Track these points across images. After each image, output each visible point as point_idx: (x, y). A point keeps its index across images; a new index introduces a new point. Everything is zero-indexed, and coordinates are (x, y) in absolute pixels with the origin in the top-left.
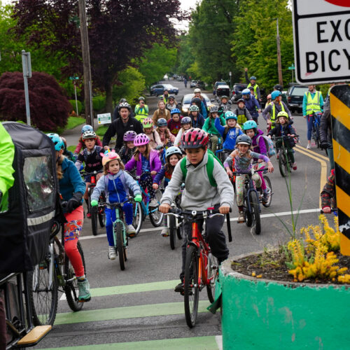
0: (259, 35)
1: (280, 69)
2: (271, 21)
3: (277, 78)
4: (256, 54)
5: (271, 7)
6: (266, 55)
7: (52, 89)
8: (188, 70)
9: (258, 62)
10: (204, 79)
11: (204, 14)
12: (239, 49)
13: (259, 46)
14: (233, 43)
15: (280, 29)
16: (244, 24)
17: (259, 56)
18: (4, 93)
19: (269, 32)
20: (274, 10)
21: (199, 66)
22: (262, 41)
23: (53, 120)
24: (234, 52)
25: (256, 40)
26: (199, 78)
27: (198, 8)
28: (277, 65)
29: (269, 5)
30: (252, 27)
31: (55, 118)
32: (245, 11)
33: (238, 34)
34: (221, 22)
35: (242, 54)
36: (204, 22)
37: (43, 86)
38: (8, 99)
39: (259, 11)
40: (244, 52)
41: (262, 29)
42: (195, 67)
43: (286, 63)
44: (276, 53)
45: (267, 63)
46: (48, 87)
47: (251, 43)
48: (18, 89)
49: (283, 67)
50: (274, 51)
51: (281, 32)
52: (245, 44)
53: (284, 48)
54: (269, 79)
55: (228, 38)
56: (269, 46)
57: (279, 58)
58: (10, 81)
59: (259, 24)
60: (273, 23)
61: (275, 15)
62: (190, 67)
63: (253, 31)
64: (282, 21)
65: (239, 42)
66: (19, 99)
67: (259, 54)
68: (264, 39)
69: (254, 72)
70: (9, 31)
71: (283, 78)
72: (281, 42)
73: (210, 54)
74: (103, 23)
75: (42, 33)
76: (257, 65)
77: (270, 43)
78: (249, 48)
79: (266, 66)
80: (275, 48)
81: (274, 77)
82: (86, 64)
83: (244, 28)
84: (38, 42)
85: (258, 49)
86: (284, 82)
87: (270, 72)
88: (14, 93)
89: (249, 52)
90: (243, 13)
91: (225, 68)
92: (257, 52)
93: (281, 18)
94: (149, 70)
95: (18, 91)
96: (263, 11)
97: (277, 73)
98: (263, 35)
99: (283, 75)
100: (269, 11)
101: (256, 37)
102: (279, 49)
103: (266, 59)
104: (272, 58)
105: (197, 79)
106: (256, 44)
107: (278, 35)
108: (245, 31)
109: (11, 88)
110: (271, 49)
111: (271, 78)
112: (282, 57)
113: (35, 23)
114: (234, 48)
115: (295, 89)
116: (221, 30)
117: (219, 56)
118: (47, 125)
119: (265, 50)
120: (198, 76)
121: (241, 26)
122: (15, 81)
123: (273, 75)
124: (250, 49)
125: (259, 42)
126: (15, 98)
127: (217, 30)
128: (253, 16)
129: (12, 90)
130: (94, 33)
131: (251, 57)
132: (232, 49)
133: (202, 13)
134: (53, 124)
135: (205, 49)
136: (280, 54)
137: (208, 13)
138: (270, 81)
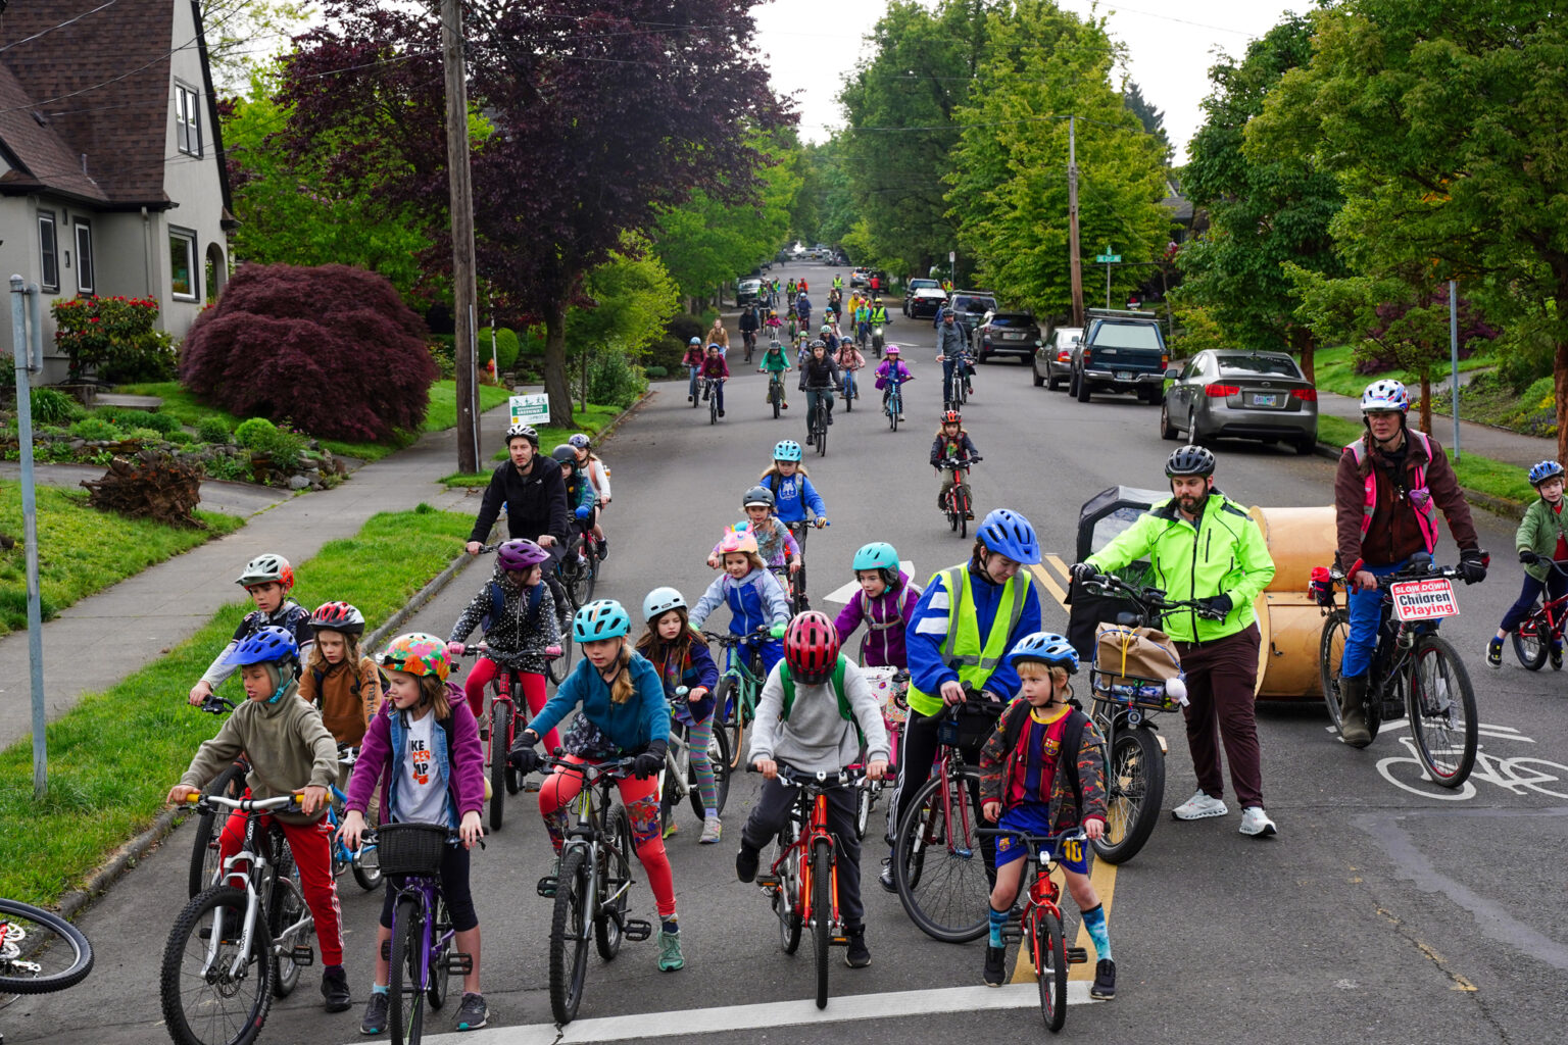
0: (1021, 162)
1: (1075, 257)
2: (1057, 121)
3: (1067, 284)
4: (1012, 215)
5: (1058, 82)
6: (1036, 218)
7: (379, 317)
8: (846, 238)
9: (1015, 237)
10: (887, 265)
11: (879, 95)
12: (967, 197)
13: (1018, 190)
14: (951, 178)
15: (1078, 145)
16: (982, 128)
17: (1016, 219)
18: (235, 327)
19: (1048, 153)
20: (1066, 93)
21: (872, 232)
22: (1027, 178)
23: (377, 411)
24: (950, 204)
25: (1012, 174)
26: (874, 261)
27: (862, 77)
28: (1067, 248)
29: (1052, 77)
30: (1002, 139)
31: (384, 405)
32: (986, 91)
33: (963, 154)
34: (924, 117)
35: (973, 211)
36: (876, 117)
37: (352, 308)
38: (245, 346)
39: (1023, 93)
40: (979, 205)
41: (1030, 142)
42: (861, 233)
43: (1093, 241)
44: (1066, 212)
45: (1039, 241)
46: (368, 312)
47: (1000, 180)
48: (277, 317)
49: (1084, 253)
50: (1060, 207)
51: (1082, 154)
52: (983, 183)
53: (1090, 201)
54: (1045, 285)
55: (942, 162)
56: (1047, 194)
57: (1074, 227)
58: (254, 292)
59: (1023, 128)
60: (1062, 126)
61: (1071, 103)
62: (850, 231)
63: (1005, 150)
64: (1085, 124)
65: (967, 177)
66: (279, 346)
67: (1017, 213)
68: (1033, 171)
69: (1003, 263)
70: (267, 141)
71: (1084, 283)
72: (1080, 184)
73: (894, 204)
74: (536, 127)
75: (363, 150)
76: (1014, 244)
77: (1049, 184)
78: (990, 196)
79: (1037, 250)
80: (1064, 198)
81: (1058, 280)
82: (461, 254)
83: (980, 138)
84: (356, 175)
85: (1015, 199)
86: (1086, 294)
87: (1047, 265)
88: (265, 328)
89: (992, 206)
90: (979, 96)
91: (942, 239)
92: (1014, 207)
93: (1081, 116)
94: (711, 250)
95: (277, 322)
96: (1036, 93)
97: (1068, 270)
98: (1032, 160)
99: (1084, 274)
100: (1052, 93)
101: (1011, 165)
102: (1074, 202)
103: (1038, 230)
104: (1055, 227)
105: (867, 263)
106: (1011, 185)
107: (1071, 163)
108: (983, 147)
109: (256, 312)
110: (1053, 201)
111: (1050, 283)
112: (1082, 224)
113: (344, 122)
114: (953, 192)
115: (1104, 326)
116: (925, 138)
117: (918, 210)
118: (359, 425)
119: (1035, 203)
120: (869, 257)
121: (974, 134)
122: (269, 293)
123: (1056, 273)
124: (996, 200)
125: (1018, 178)
126: (264, 342)
127: (911, 139)
128: (1006, 108)
129: (260, 318)
130: (508, 156)
131: (997, 220)
132: (946, 197)
133: (873, 90)
134: (376, 420)
135: (882, 189)
136: (1077, 218)
137: (890, 90)
138: (1048, 290)
